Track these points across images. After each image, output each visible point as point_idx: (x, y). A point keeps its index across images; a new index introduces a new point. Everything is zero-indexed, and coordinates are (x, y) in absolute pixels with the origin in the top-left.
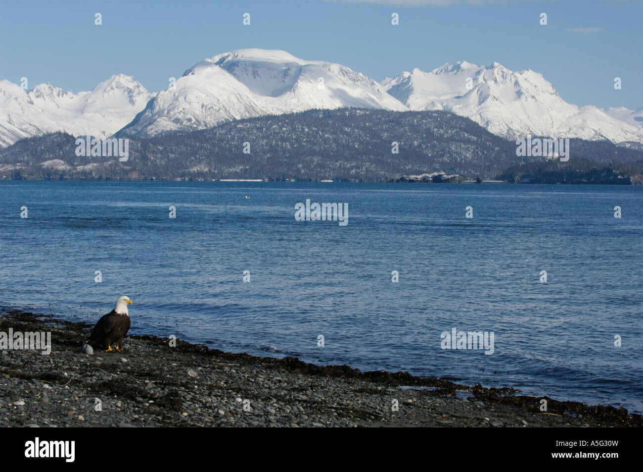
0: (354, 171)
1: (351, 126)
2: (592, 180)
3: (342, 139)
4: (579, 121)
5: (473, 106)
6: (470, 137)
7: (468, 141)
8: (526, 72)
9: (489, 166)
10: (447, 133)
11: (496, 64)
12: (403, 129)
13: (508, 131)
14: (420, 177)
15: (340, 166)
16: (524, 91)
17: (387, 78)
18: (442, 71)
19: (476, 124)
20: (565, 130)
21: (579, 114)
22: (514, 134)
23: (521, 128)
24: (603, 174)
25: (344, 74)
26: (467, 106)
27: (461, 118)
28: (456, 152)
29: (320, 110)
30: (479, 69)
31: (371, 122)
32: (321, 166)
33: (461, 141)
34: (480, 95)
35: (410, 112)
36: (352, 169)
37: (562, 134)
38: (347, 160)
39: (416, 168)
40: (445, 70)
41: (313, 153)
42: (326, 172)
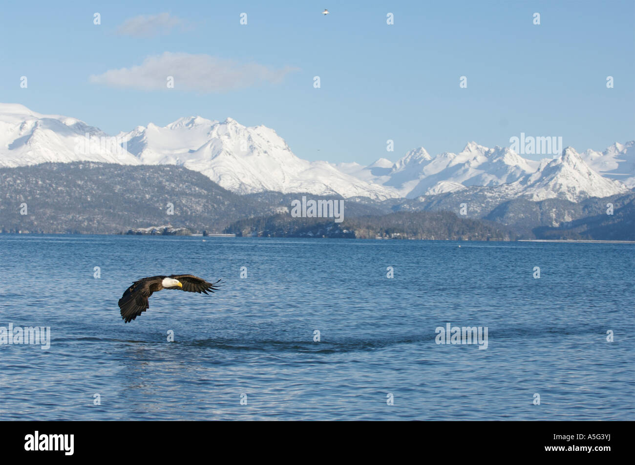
0: (86, 224)
1: (84, 179)
2: (318, 234)
3: (75, 192)
4: (311, 176)
5: (206, 160)
6: (200, 191)
7: (199, 196)
8: (259, 127)
9: (218, 219)
10: (178, 186)
11: (230, 119)
12: (135, 183)
13: (240, 185)
14: (148, 230)
15: (73, 217)
16: (256, 146)
17: (122, 132)
18: (176, 125)
19: (207, 179)
20: (296, 185)
21: (310, 169)
22: (246, 189)
23: (253, 182)
24: (328, 229)
25: (79, 128)
26: (199, 160)
27: (193, 172)
28: (186, 206)
29: (54, 163)
30: (212, 125)
31: (103, 175)
32: (54, 218)
33: (191, 195)
34: (214, 149)
35: (142, 166)
36: (84, 221)
37: (293, 188)
38: (79, 213)
39: (147, 220)
40: (180, 125)
41: (45, 205)
42: (58, 224)
